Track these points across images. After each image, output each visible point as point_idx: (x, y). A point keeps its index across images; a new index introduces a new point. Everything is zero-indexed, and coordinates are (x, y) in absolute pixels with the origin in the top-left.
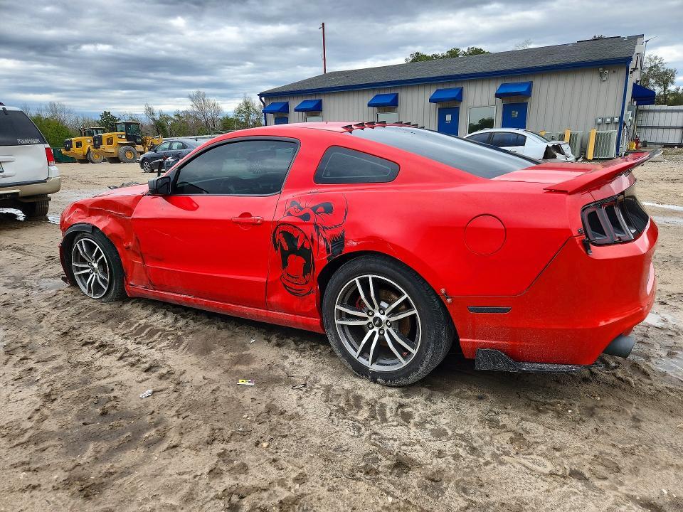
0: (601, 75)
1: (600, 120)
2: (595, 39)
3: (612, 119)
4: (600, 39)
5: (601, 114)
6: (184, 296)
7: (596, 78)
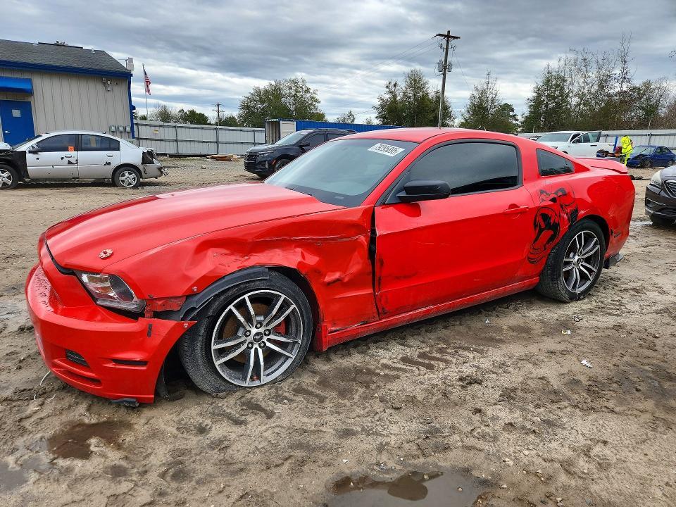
0: (104, 84)
1: (113, 129)
2: (57, 45)
3: (125, 128)
4: (63, 45)
5: (112, 123)
6: (423, 309)
7: (100, 87)
